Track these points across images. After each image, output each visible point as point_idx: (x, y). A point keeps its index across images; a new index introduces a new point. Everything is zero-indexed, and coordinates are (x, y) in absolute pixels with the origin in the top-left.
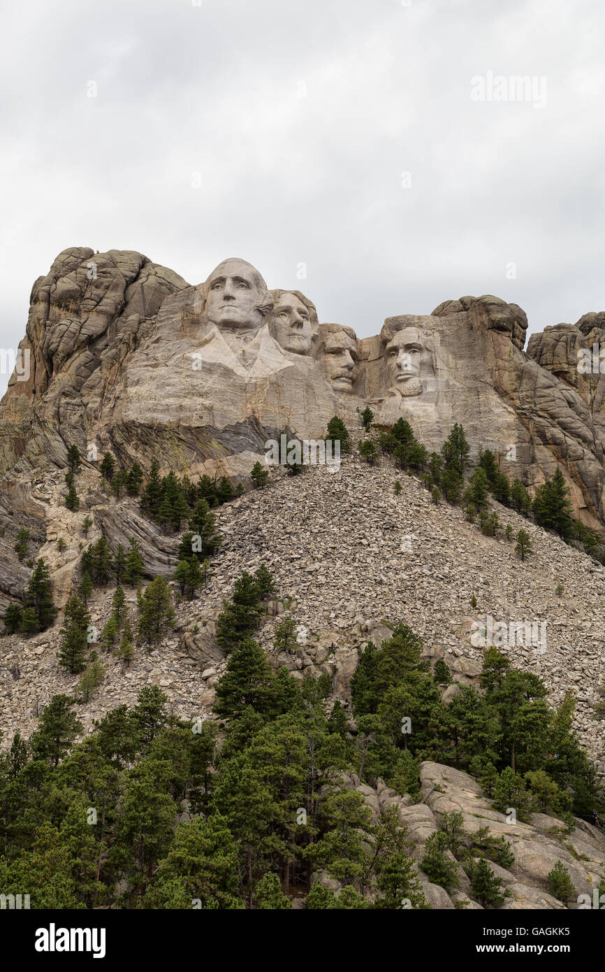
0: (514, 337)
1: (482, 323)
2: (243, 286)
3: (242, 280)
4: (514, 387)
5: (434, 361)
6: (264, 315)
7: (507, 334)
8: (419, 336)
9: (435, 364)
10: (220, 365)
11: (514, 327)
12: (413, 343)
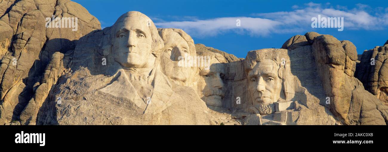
0: (346, 68)
1: (322, 58)
2: (141, 36)
3: (141, 32)
4: (345, 109)
5: (285, 86)
6: (156, 57)
7: (341, 67)
8: (273, 67)
9: (285, 89)
10: (126, 99)
11: (346, 61)
12: (269, 73)
